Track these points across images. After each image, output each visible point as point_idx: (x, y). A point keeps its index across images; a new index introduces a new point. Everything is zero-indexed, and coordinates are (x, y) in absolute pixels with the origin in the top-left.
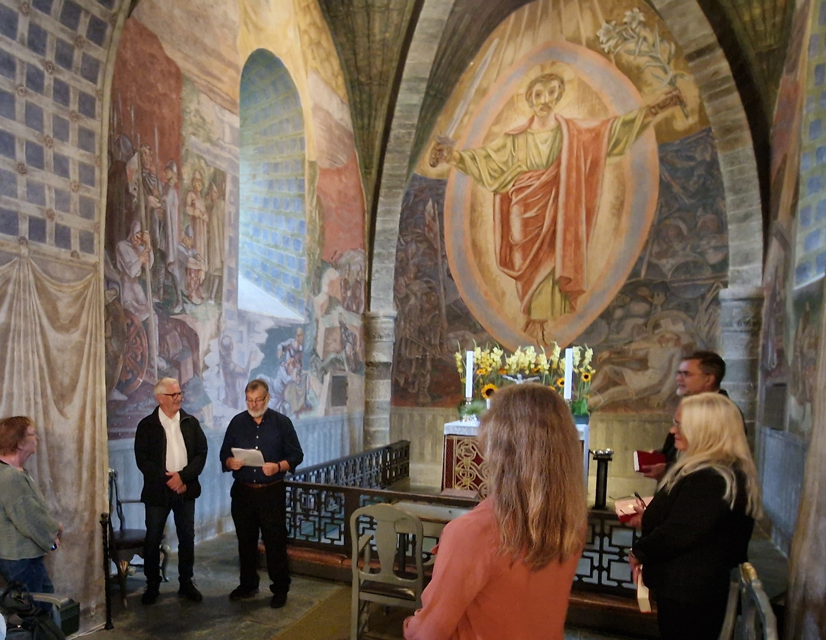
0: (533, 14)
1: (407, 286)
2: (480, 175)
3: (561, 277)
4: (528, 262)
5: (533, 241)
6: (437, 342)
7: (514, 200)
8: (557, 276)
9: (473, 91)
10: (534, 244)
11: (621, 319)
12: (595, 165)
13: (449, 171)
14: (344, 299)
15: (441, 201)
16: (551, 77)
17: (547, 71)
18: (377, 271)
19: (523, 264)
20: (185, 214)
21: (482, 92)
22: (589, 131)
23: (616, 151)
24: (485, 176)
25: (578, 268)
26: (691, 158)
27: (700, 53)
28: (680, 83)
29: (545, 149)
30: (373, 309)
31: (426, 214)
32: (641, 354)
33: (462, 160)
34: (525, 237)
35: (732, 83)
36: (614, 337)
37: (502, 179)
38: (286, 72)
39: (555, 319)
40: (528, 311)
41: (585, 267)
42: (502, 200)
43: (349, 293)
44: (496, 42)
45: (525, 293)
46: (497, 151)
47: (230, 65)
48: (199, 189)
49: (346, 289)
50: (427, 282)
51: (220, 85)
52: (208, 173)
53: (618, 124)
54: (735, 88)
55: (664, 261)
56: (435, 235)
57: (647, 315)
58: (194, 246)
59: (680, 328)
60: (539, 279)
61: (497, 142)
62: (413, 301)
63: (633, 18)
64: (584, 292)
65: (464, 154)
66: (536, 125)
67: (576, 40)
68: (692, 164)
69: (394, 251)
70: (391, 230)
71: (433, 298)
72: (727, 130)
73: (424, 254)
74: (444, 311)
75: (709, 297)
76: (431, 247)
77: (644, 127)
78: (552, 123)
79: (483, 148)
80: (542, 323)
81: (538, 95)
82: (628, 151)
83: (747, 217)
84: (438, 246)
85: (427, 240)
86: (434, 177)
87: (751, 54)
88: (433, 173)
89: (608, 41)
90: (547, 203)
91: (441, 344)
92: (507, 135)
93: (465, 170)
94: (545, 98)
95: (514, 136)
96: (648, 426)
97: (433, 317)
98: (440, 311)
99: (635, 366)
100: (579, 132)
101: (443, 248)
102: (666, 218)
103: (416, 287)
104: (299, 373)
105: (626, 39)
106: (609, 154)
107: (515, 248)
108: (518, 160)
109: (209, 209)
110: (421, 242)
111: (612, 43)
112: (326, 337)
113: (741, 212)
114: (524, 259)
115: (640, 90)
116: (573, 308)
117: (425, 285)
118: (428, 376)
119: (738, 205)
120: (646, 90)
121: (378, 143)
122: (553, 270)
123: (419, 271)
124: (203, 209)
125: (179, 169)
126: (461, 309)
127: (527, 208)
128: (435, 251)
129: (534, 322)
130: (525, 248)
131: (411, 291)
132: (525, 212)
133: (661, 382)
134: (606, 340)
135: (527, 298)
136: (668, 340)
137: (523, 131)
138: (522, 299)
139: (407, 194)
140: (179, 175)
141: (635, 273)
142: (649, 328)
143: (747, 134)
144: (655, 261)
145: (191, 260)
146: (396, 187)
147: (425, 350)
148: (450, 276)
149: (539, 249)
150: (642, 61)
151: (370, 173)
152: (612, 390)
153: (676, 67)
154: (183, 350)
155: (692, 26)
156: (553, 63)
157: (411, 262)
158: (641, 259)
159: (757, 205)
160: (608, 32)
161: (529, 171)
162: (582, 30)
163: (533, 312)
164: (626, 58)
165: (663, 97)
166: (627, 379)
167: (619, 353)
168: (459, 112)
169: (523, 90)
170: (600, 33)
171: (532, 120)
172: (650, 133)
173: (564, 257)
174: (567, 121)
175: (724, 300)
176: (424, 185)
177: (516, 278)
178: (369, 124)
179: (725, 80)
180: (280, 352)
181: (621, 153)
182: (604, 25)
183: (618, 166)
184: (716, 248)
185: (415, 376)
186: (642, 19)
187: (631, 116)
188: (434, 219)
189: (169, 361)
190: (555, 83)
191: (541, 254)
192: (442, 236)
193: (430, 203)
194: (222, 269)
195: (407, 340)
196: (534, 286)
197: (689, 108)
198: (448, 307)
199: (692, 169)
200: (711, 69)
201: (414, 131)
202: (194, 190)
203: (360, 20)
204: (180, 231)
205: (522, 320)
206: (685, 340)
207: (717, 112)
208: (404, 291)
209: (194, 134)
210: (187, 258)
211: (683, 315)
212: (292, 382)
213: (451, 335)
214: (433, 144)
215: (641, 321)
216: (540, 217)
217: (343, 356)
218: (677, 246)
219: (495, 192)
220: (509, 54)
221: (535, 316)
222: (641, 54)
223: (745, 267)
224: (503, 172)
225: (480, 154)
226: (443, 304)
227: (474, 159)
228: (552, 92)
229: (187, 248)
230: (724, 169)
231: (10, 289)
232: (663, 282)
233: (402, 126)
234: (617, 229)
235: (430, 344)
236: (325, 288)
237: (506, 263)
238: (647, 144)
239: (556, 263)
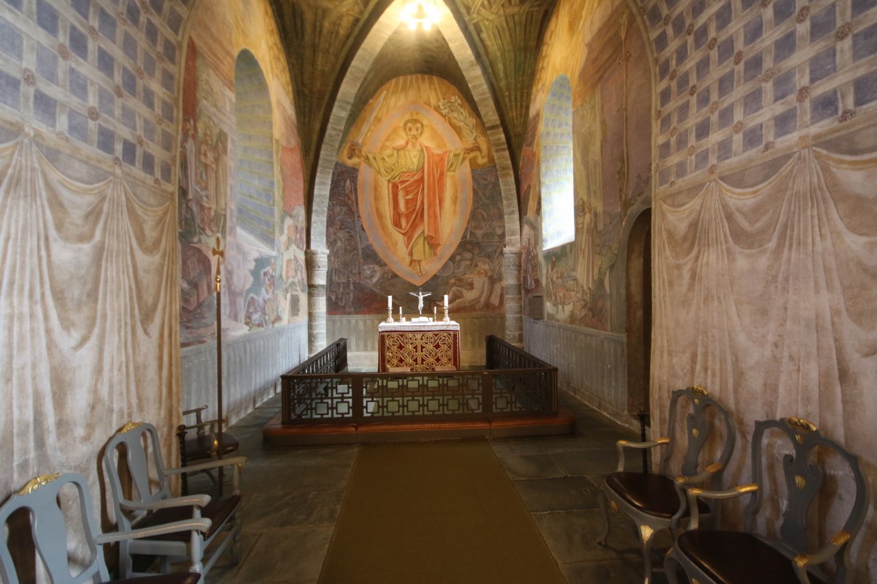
0: (405, 82)
1: (335, 234)
2: (380, 170)
3: (428, 235)
4: (409, 225)
5: (412, 213)
6: (357, 271)
7: (400, 187)
8: (426, 234)
9: (372, 118)
10: (412, 214)
11: (459, 261)
12: (442, 174)
13: (360, 164)
14: (296, 239)
15: (355, 181)
16: (416, 121)
17: (414, 117)
18: (315, 222)
19: (407, 226)
20: (200, 160)
21: (378, 120)
22: (438, 155)
23: (452, 169)
24: (382, 171)
25: (436, 231)
26: (486, 179)
27: (493, 127)
28: (479, 140)
29: (415, 161)
30: (313, 247)
31: (346, 188)
32: (470, 280)
33: (367, 158)
34: (407, 210)
35: (506, 146)
36: (456, 271)
37: (392, 174)
38: (261, 72)
39: (425, 260)
40: (411, 254)
41: (440, 231)
42: (393, 187)
43: (298, 236)
44: (385, 92)
45: (409, 244)
46: (389, 157)
47: (228, 53)
48: (210, 143)
49: (297, 233)
50: (348, 232)
51: (221, 66)
52: (215, 132)
53: (452, 155)
54: (507, 148)
55: (477, 231)
56: (352, 202)
57: (472, 259)
58: (206, 188)
59: (487, 267)
60: (416, 236)
61: (389, 152)
62: (339, 244)
63: (456, 101)
64: (440, 245)
65: (369, 155)
66: (410, 146)
67: (428, 104)
68: (486, 182)
69: (326, 209)
70: (324, 195)
71: (352, 243)
72: (504, 169)
73: (345, 214)
74: (360, 251)
75: (498, 251)
76: (350, 209)
77: (464, 159)
78: (418, 147)
79: (380, 154)
80: (419, 262)
81: (410, 129)
82: (457, 170)
83: (512, 212)
84: (354, 209)
85: (347, 205)
86: (350, 165)
87: (512, 134)
88: (350, 163)
89: (445, 109)
90: (418, 193)
91: (359, 273)
92: (394, 148)
93: (370, 165)
94: (414, 132)
95: (398, 150)
96: (475, 320)
97: (353, 256)
98: (358, 251)
99: (468, 287)
100: (433, 155)
101: (358, 211)
102: (477, 208)
103: (341, 234)
104: (273, 293)
105: (453, 111)
106: (448, 170)
107: (402, 216)
108: (401, 165)
109: (217, 160)
110: (343, 206)
111: (446, 111)
112: (287, 266)
113: (510, 210)
114: (407, 223)
115: (461, 139)
116: (435, 254)
117: (347, 234)
118: (352, 294)
119: (508, 207)
120: (464, 140)
121: (315, 137)
122: (423, 232)
123: (343, 225)
124: (212, 159)
125: (195, 123)
126: (371, 251)
127: (407, 193)
128: (353, 212)
129: (415, 260)
130: (408, 217)
131: (338, 237)
132: (407, 195)
133: (480, 296)
134: (453, 273)
135: (410, 246)
136: (482, 274)
137: (403, 148)
138: (407, 247)
139: (333, 174)
140: (195, 128)
141: (464, 237)
142: (473, 267)
143: (512, 172)
144: (473, 231)
145: (205, 199)
146: (328, 168)
147: (349, 277)
148: (363, 229)
149: (415, 218)
150: (461, 124)
151: (309, 155)
152: (458, 301)
153: (476, 132)
154: (200, 274)
155: (490, 113)
156: (417, 114)
157: (337, 218)
158: (467, 229)
159: (516, 208)
160: (444, 105)
161: (408, 172)
162: (431, 100)
163: (414, 255)
164: (453, 121)
165: (471, 146)
166: (464, 295)
167: (459, 280)
168: (364, 129)
169: (401, 125)
170: (440, 104)
171: (407, 143)
172: (467, 162)
173: (429, 224)
174: (426, 148)
175: (506, 254)
176: (344, 169)
177: (404, 234)
178: (309, 122)
179: (503, 143)
180: (262, 276)
181: (454, 171)
182: (442, 100)
183: (453, 177)
184: (499, 227)
185: (342, 294)
186: (460, 102)
187: (457, 152)
188: (351, 192)
189: (190, 283)
190: (419, 125)
191: (416, 221)
192: (357, 204)
193: (348, 182)
194: (225, 209)
195: (336, 270)
196: (413, 240)
197: (483, 154)
198: (363, 249)
199: (487, 185)
200: (497, 136)
201: (341, 134)
202: (206, 143)
203: (308, 52)
204: (196, 173)
205: (408, 260)
206: (490, 274)
207: (499, 158)
208: (333, 237)
209: (206, 99)
210: (201, 197)
211: (487, 260)
212: (269, 299)
213: (365, 267)
214: (348, 145)
215: (469, 263)
216: (414, 200)
217: (296, 280)
218: (483, 224)
219: (389, 181)
220: (393, 101)
221: (415, 257)
222: (460, 121)
223: (513, 238)
224: (393, 170)
225: (379, 157)
226: (360, 246)
227: (375, 158)
228: (417, 130)
229: (201, 189)
230: (502, 188)
231: (106, 206)
232: (477, 243)
233: (335, 129)
234: (454, 212)
235: (351, 272)
236: (286, 231)
237: (397, 224)
238: (466, 169)
239: (425, 227)
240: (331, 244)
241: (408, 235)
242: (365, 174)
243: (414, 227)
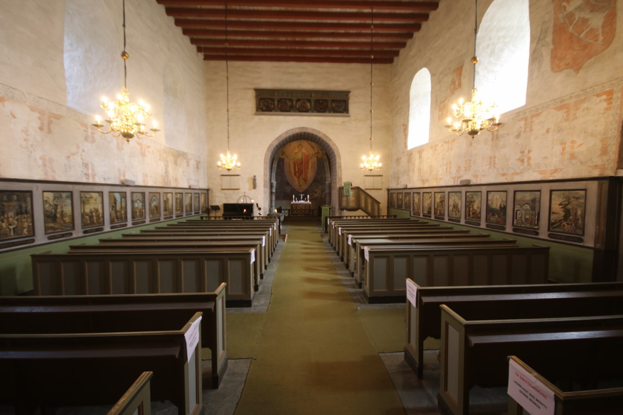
2: (290, 159)
3: (304, 178)
5: (299, 171)
7: (296, 164)
12: (308, 160)
16: (301, 145)
18: (273, 174)
19: (298, 175)
22: (307, 155)
29: (301, 156)
30: (272, 181)
32: (316, 191)
33: (287, 156)
36: (312, 188)
39: (303, 185)
41: (307, 177)
42: (294, 164)
46: (293, 155)
53: (311, 155)
54: (326, 155)
60: (300, 178)
64: (307, 181)
66: (299, 152)
69: (276, 170)
70: (275, 167)
71: (282, 180)
72: (326, 160)
75: (324, 183)
77: (314, 156)
78: (301, 152)
80: (301, 185)
82: (312, 159)
83: (328, 172)
90: (301, 166)
91: (284, 189)
92: (294, 153)
93: (288, 158)
94: (300, 148)
95: (296, 153)
97: (283, 184)
99: (315, 193)
106: (310, 159)
108: (296, 158)
110: (280, 170)
116: (306, 183)
123: (280, 175)
127: (298, 166)
130: (298, 173)
131: (279, 178)
136: (319, 189)
138: (298, 181)
139: (278, 161)
147: (281, 190)
149: (300, 173)
157: (278, 173)
161: (298, 160)
165: (317, 152)
166: (314, 195)
167: (312, 191)
169: (297, 146)
174: (304, 152)
185: (280, 194)
187: (313, 154)
195: (278, 188)
198: (285, 182)
199: (321, 162)
205: (298, 185)
213: (286, 187)
214: (282, 152)
215: (316, 186)
216: (300, 168)
218: (320, 175)
219: (293, 162)
221: (300, 184)
223: (328, 179)
224: (294, 159)
227: (289, 156)
230: (325, 165)
232: (318, 180)
237: (295, 175)
238: (315, 158)
239: (303, 176)
240: (277, 180)
241: (298, 178)
242: (286, 160)
243: (300, 175)
